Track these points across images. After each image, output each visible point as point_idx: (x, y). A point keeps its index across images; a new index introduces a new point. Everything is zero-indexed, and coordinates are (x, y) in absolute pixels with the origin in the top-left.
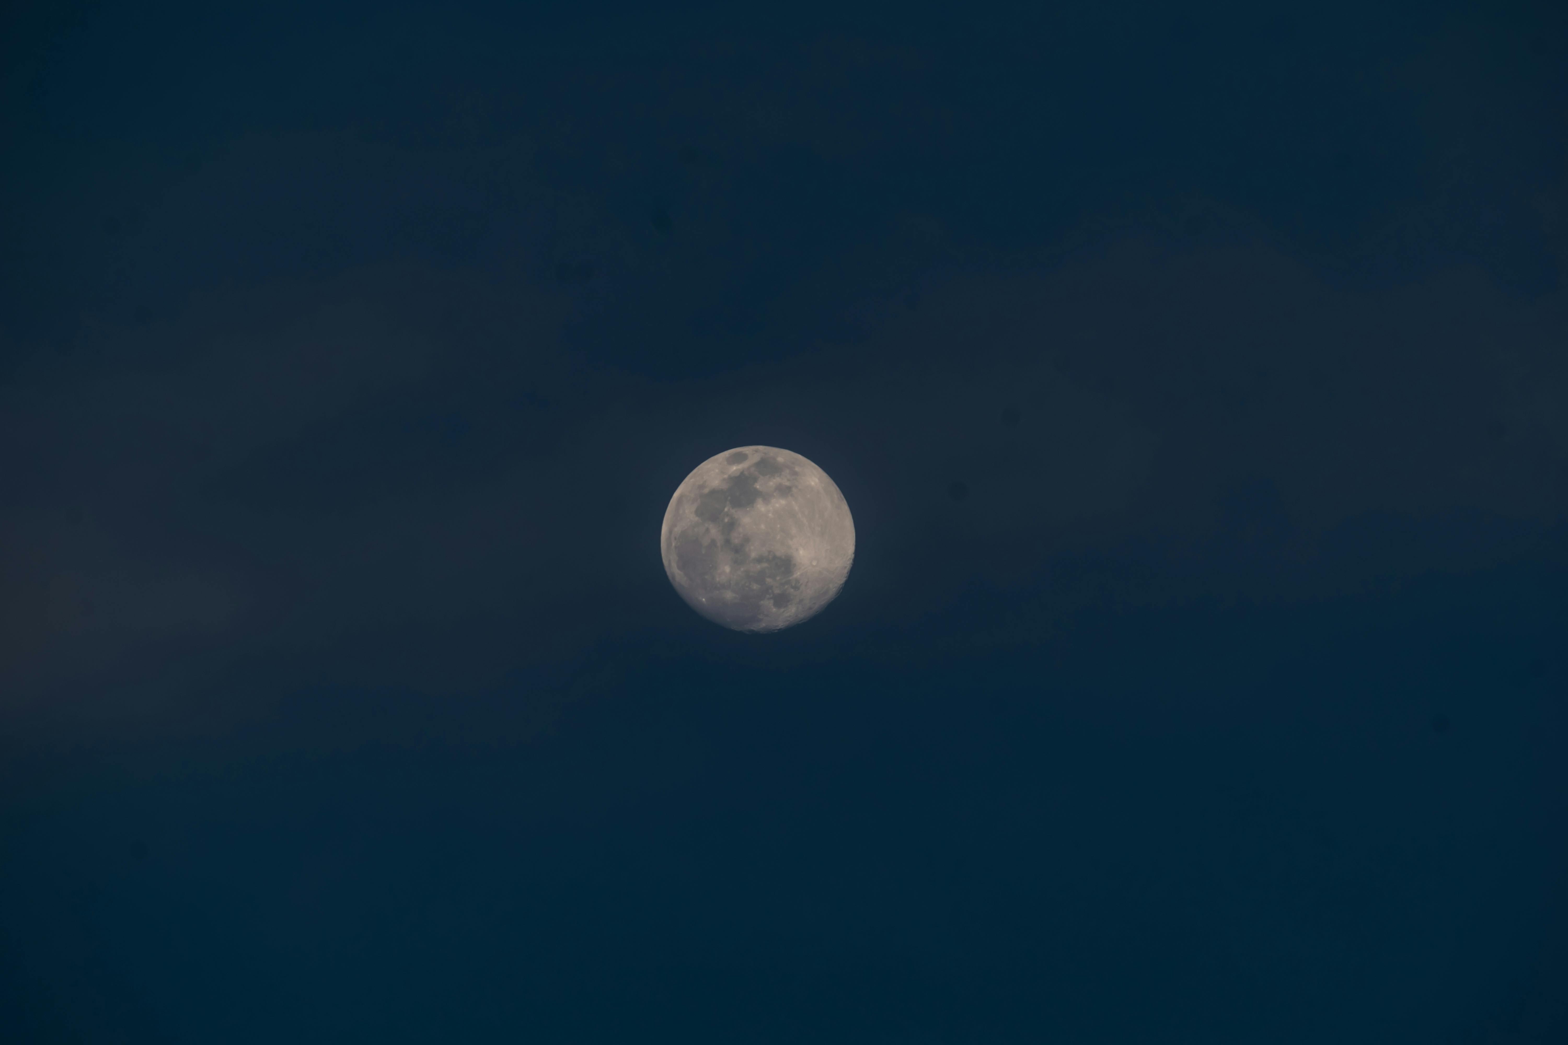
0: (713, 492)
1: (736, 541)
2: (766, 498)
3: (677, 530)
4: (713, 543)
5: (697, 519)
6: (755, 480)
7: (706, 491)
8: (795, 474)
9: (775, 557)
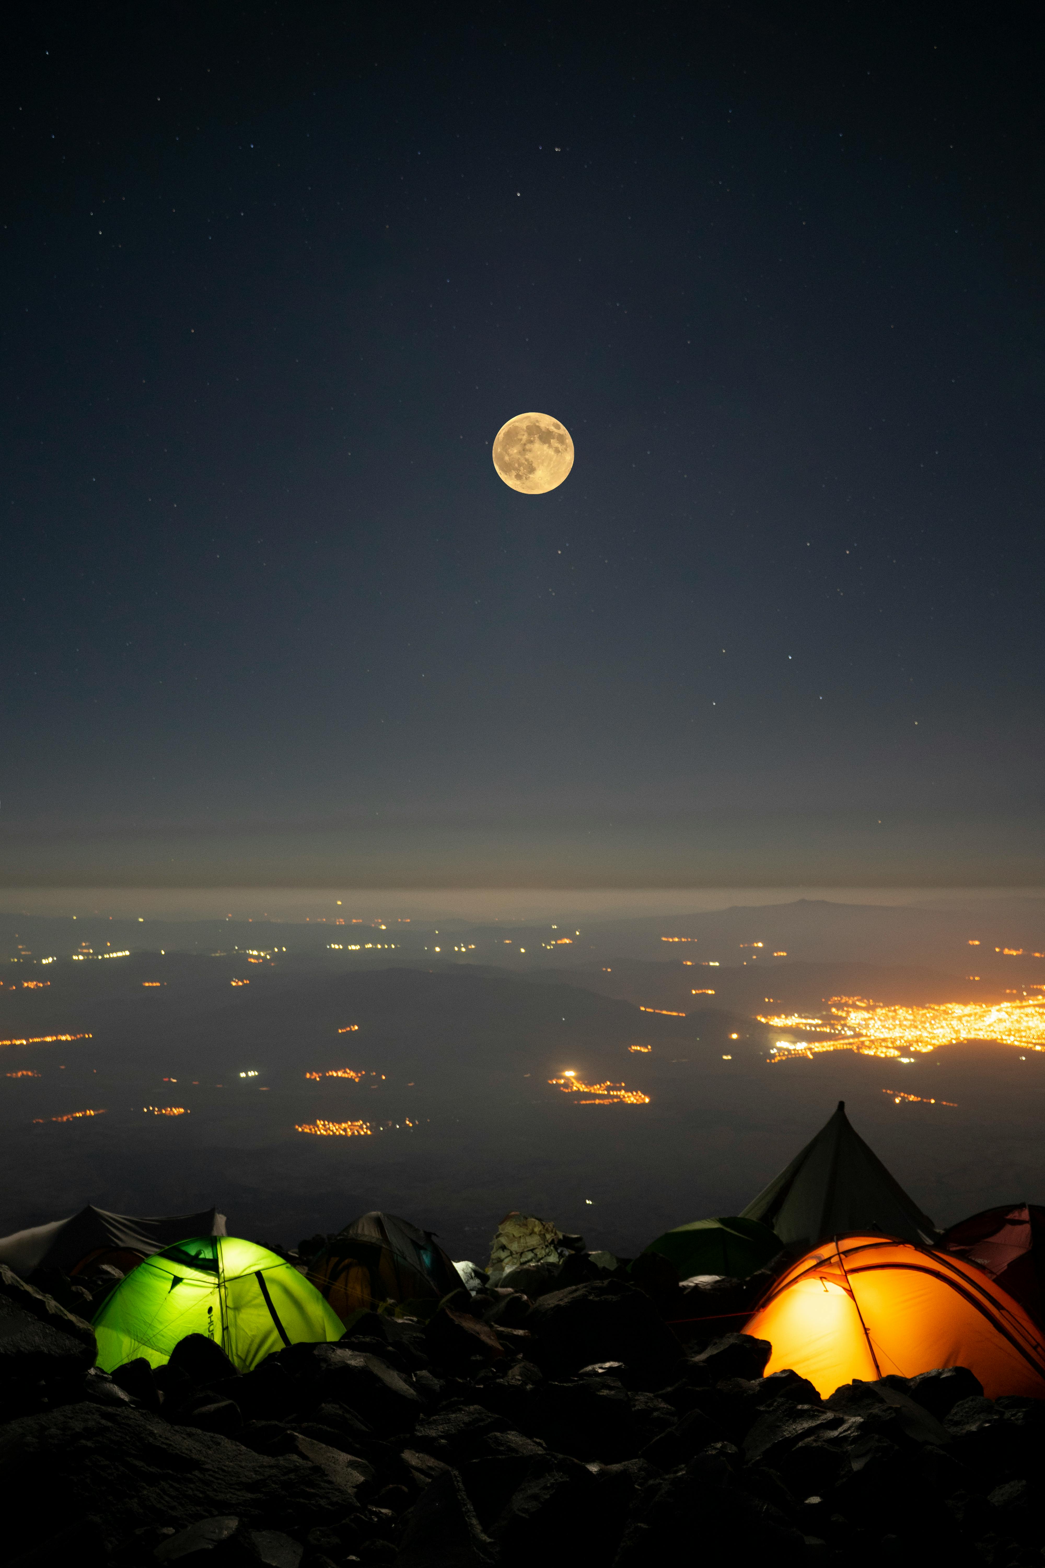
0: (538, 427)
1: (528, 447)
2: (550, 446)
3: (517, 424)
4: (521, 440)
5: (525, 428)
6: (553, 438)
7: (537, 424)
8: (566, 450)
9: (531, 464)
